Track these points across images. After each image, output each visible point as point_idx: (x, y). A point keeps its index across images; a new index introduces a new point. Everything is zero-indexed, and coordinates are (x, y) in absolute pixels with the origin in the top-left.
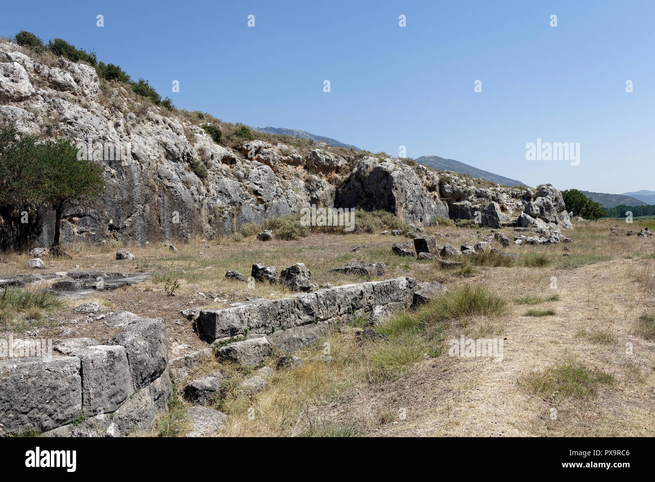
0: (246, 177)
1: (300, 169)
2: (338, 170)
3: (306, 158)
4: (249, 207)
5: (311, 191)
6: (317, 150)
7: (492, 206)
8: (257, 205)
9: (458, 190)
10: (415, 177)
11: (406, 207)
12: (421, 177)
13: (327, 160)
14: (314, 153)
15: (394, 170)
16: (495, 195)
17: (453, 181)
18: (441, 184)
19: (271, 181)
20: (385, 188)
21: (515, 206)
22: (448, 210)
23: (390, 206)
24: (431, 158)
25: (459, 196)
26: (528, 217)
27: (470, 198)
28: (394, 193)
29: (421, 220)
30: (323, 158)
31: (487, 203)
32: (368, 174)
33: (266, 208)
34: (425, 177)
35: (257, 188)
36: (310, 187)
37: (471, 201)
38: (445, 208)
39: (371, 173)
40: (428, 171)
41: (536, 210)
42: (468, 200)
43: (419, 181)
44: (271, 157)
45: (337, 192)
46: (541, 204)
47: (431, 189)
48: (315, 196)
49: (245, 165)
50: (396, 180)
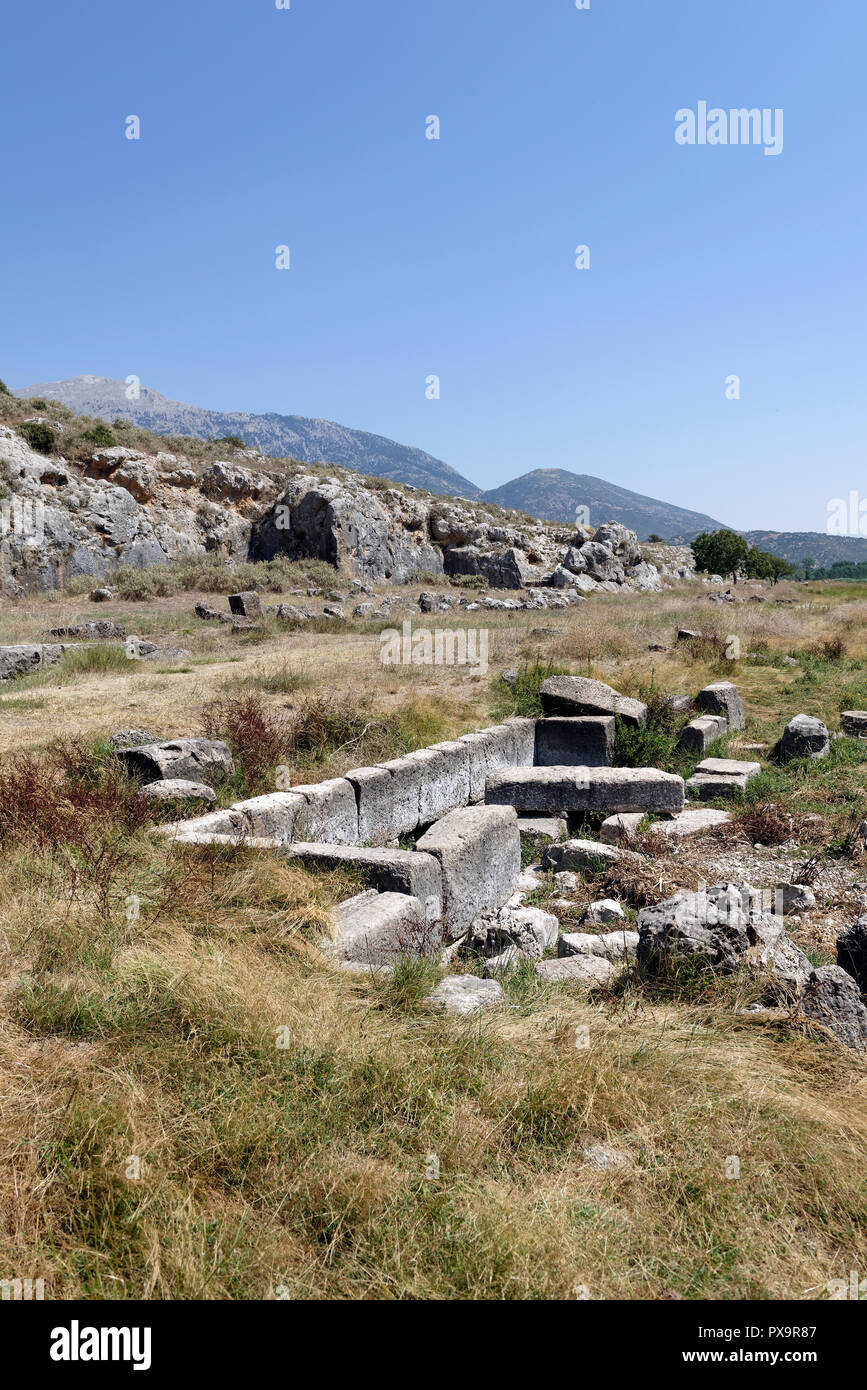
0: (84, 504)
1: (193, 493)
2: (256, 495)
3: (204, 475)
4: (88, 551)
5: (207, 528)
6: (220, 464)
7: (511, 555)
8: (103, 548)
9: (459, 530)
10: (379, 507)
11: (358, 555)
12: (391, 508)
13: (238, 480)
14: (217, 469)
15: (337, 497)
16: (519, 538)
17: (452, 514)
18: (432, 521)
19: (128, 512)
20: (322, 524)
21: (556, 556)
22: (442, 560)
23: (328, 553)
24: (552, 472)
25: (461, 539)
26: (566, 572)
27: (478, 541)
28: (336, 533)
29: (388, 575)
30: (231, 476)
31: (504, 551)
32: (298, 502)
33: (119, 553)
34: (398, 509)
35: (103, 521)
36: (204, 521)
37: (480, 546)
38: (436, 556)
39: (303, 501)
40: (404, 499)
41: (579, 560)
42: (475, 544)
43: (386, 514)
44: (140, 474)
45: (253, 530)
46: (589, 553)
47: (412, 526)
48: (212, 536)
49: (85, 486)
50: (338, 513)
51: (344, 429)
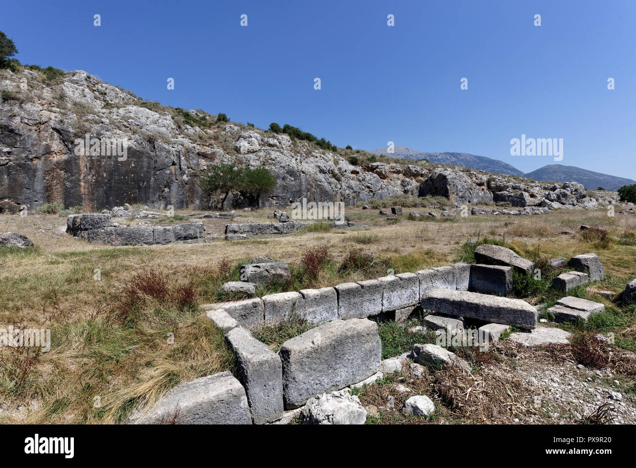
0: (364, 180)
1: (401, 176)
2: (422, 175)
3: (405, 170)
4: (364, 194)
5: (404, 186)
6: (410, 166)
7: (522, 194)
8: (369, 193)
9: (500, 186)
10: (466, 178)
11: (457, 195)
12: (471, 178)
13: (415, 171)
14: (409, 167)
15: (449, 175)
16: (526, 188)
17: (497, 180)
18: (488, 182)
19: (377, 181)
20: (443, 184)
21: (544, 194)
22: (493, 197)
23: (446, 194)
24: (555, 165)
25: (500, 189)
26: (547, 201)
27: (508, 189)
28: (448, 187)
29: (469, 202)
30: (414, 170)
31: (519, 193)
32: (435, 177)
33: (374, 194)
34: (474, 179)
35: (369, 185)
36: (403, 184)
37: (509, 191)
38: (490, 195)
39: (437, 177)
40: (477, 175)
41: (553, 195)
42: (506, 191)
43: (469, 181)
44: (383, 170)
45: (420, 187)
46: (559, 193)
47: (480, 184)
48: (406, 189)
49: (364, 174)
50: (449, 180)
51: (472, 155)
